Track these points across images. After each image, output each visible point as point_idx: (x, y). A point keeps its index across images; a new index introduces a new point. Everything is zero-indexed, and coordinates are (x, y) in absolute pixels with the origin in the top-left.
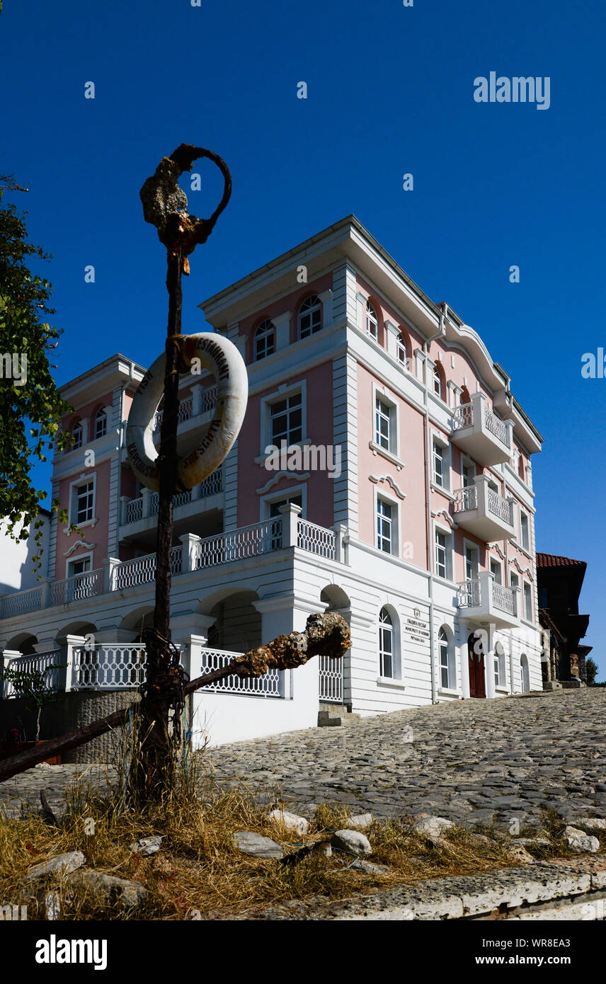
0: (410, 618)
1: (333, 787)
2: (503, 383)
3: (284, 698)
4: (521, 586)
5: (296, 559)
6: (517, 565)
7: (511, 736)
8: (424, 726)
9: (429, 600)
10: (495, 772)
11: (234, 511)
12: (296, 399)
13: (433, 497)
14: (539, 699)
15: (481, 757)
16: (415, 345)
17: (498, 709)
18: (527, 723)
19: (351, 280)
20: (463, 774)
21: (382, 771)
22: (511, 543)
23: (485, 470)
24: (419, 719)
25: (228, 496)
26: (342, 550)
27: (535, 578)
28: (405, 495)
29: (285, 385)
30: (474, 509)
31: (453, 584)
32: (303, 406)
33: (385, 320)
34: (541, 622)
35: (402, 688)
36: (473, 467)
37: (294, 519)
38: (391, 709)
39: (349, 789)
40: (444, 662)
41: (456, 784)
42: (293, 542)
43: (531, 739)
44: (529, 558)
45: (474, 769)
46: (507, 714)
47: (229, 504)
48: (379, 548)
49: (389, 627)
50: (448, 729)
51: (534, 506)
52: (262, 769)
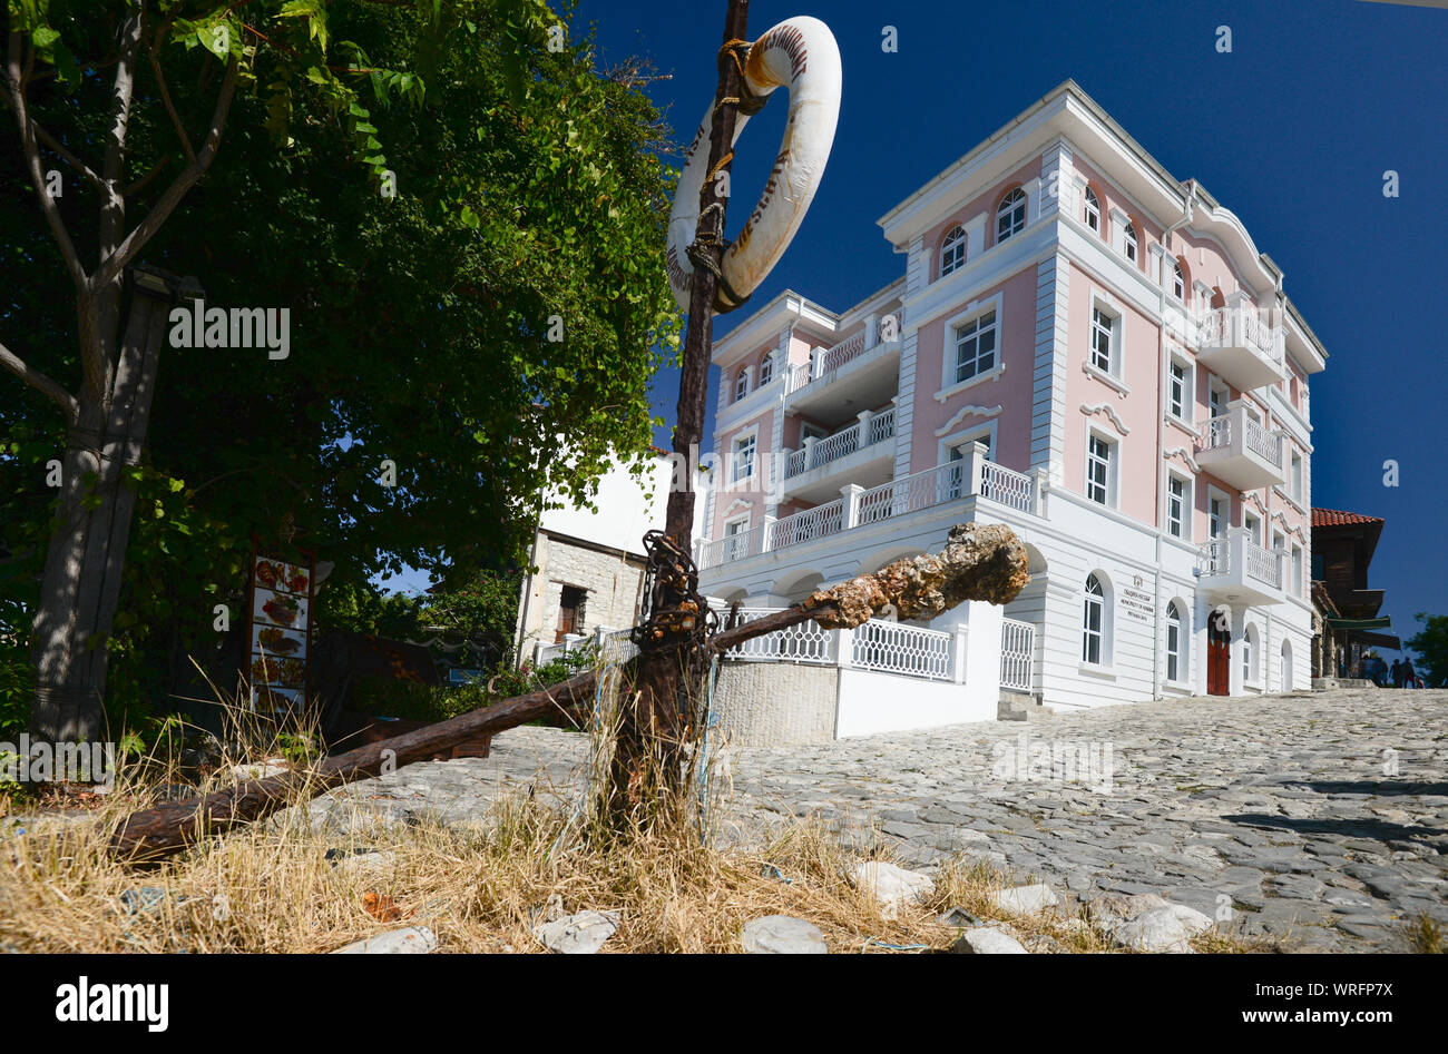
0: (1127, 588)
1: (1005, 806)
2: (1273, 282)
3: (953, 682)
4: (1288, 548)
5: (978, 511)
6: (1283, 522)
7: (1275, 751)
8: (1142, 728)
9: (1157, 566)
10: (1257, 804)
11: (907, 458)
12: (989, 319)
13: (1166, 430)
14: (1309, 700)
15: (1230, 778)
16: (1149, 238)
17: (1249, 711)
18: (1297, 732)
19: (1065, 162)
20: (1202, 802)
21: (1079, 788)
22: (1277, 492)
23: (1243, 395)
24: (1134, 719)
25: (901, 441)
26: (1040, 501)
27: (1308, 539)
28: (1128, 429)
29: (976, 301)
30: (1226, 446)
31: (1191, 545)
32: (997, 326)
33: (1109, 208)
34: (1314, 599)
35: (1113, 678)
36: (1226, 392)
37: (978, 461)
38: (1095, 703)
39: (1027, 811)
40: (1172, 645)
41: (1193, 819)
42: (976, 489)
43: (1307, 757)
44: (1300, 512)
45: (1221, 797)
46: (1262, 718)
47: (900, 450)
48: (1090, 496)
49: (1097, 599)
50: (1176, 735)
51: (1312, 443)
52: (913, 771)
